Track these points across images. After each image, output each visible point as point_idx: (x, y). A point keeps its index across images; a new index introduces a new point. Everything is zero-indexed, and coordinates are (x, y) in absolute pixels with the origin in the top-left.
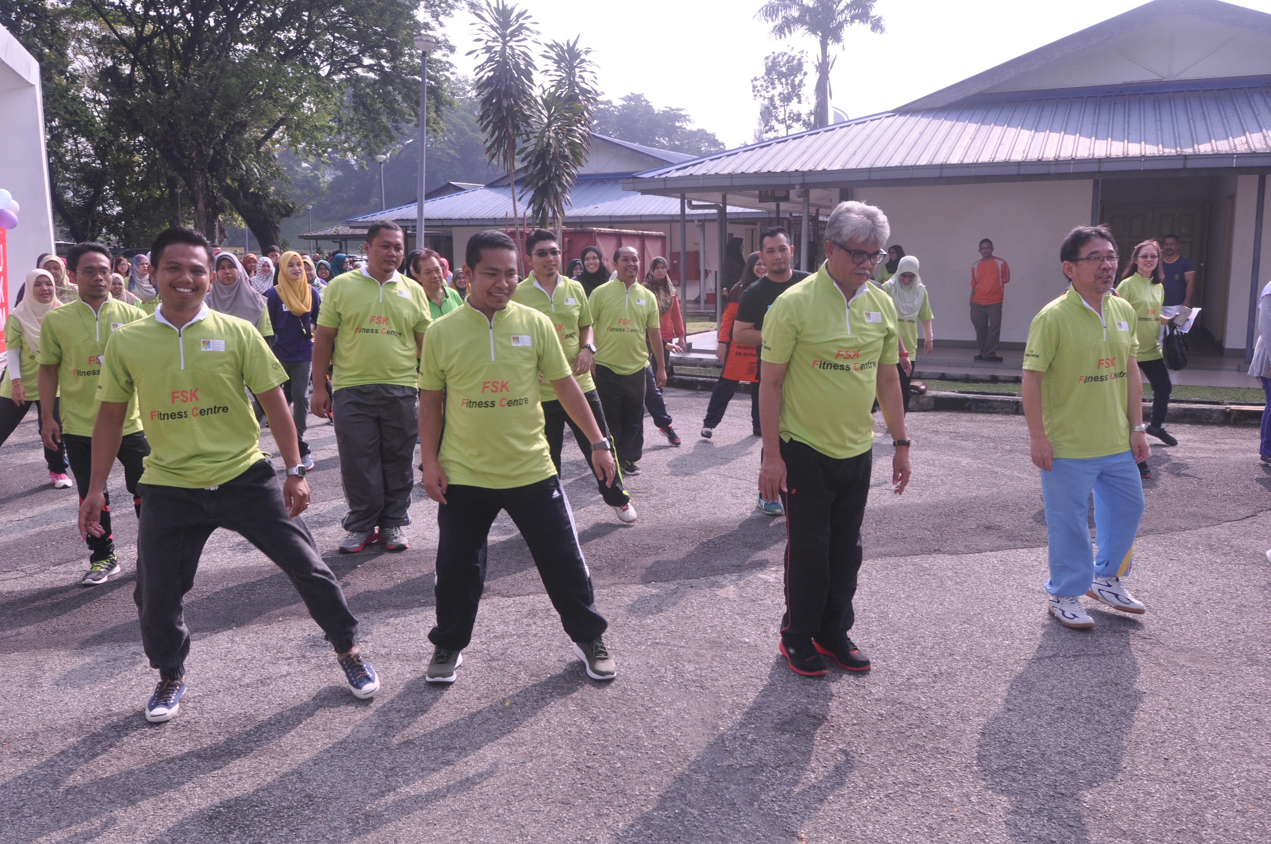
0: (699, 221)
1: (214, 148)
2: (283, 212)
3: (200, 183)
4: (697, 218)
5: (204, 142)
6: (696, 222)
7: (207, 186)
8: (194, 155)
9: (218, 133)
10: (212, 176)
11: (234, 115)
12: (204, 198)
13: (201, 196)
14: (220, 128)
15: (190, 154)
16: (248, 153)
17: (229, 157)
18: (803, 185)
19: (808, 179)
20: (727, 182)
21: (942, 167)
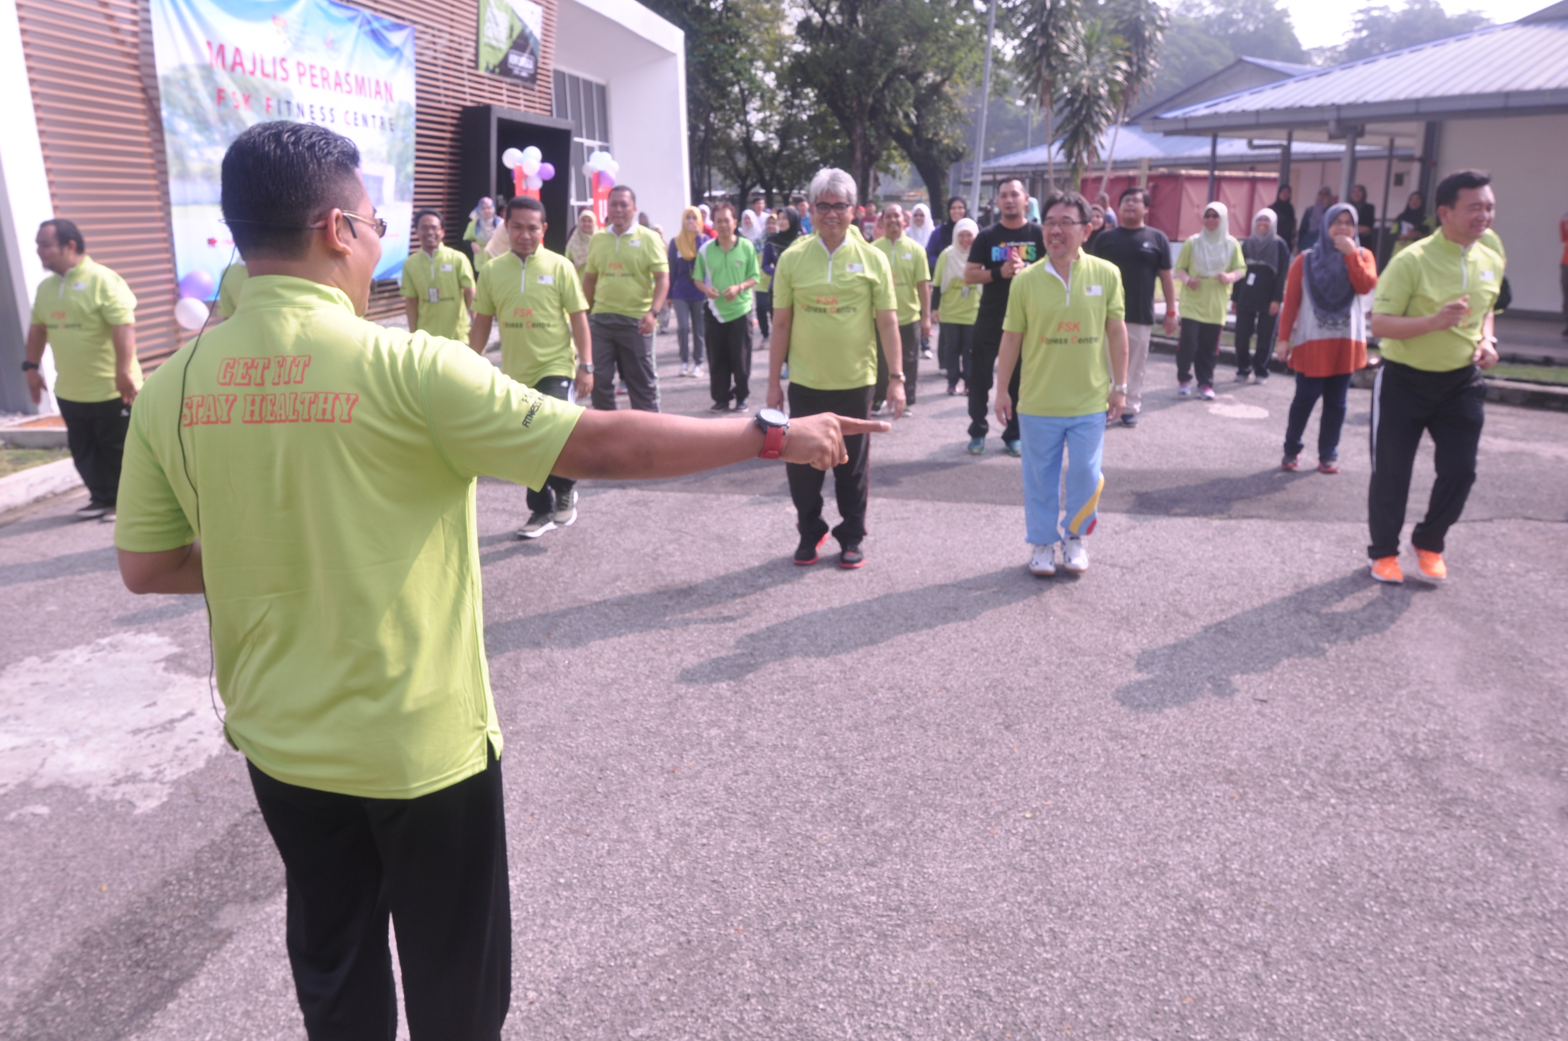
1: (874, 96)
3: (859, 132)
5: (864, 91)
10: (871, 124)
12: (862, 147)
13: (859, 145)
15: (852, 103)
16: (906, 99)
17: (887, 105)
18: (1339, 121)
19: (1345, 114)
20: (1252, 120)
21: (1508, 95)
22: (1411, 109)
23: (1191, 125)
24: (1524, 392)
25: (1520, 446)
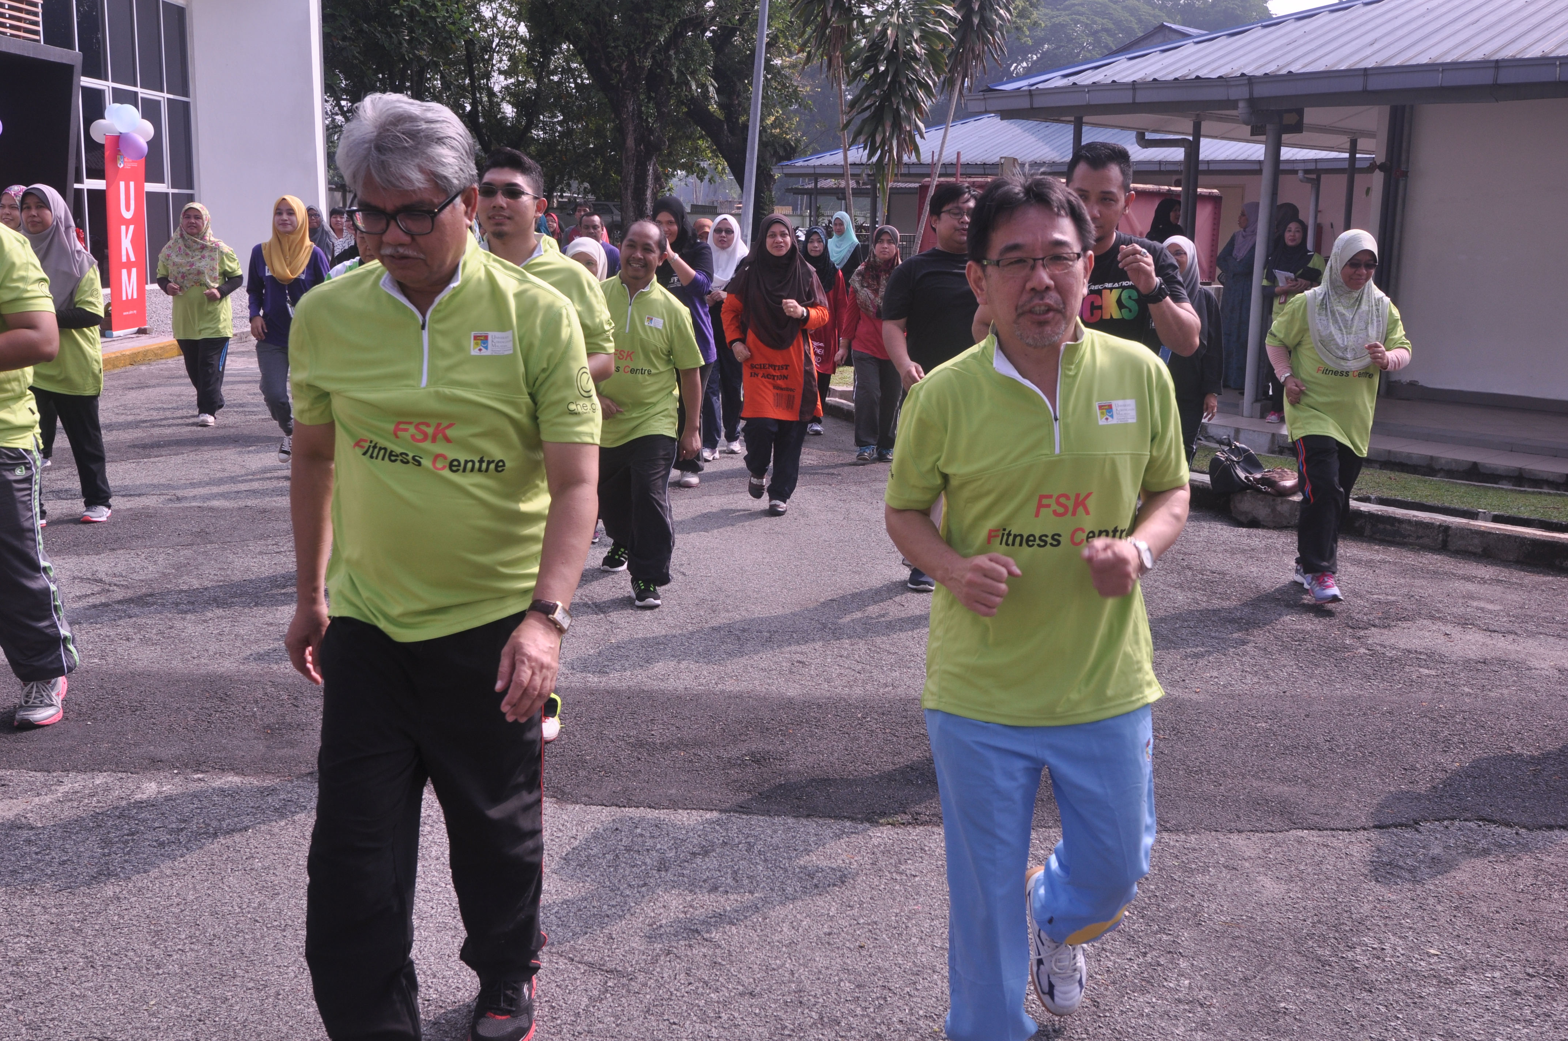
0: (1306, 172)
1: (653, 57)
2: (782, 153)
3: (631, 109)
4: (1302, 166)
5: (638, 49)
6: (1300, 174)
7: (641, 112)
8: (624, 67)
9: (656, 35)
10: (650, 98)
11: (679, 8)
12: (635, 131)
13: (631, 128)
14: (660, 28)
15: (620, 66)
16: (701, 65)
17: (674, 71)
18: (1252, 102)
19: (1260, 91)
20: (1126, 98)
21: (1498, 65)
22: (1357, 85)
23: (1038, 103)
24: (1522, 541)
25: (1502, 645)
